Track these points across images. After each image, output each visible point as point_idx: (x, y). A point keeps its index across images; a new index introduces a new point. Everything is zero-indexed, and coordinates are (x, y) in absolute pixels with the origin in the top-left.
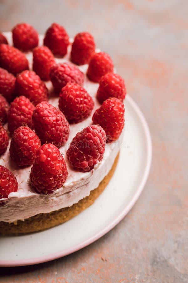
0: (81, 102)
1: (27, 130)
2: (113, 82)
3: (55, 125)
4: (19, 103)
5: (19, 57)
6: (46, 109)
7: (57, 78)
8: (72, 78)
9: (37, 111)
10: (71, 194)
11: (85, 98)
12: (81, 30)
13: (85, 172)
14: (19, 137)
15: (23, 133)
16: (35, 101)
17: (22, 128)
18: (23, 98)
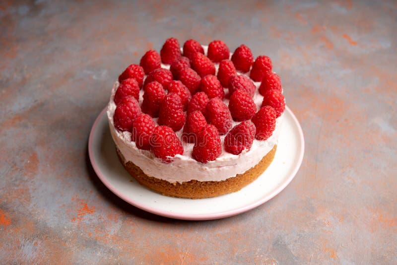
0: (245, 105)
1: (200, 114)
2: (274, 96)
3: (221, 116)
4: (199, 96)
5: (209, 65)
6: (217, 102)
7: (233, 85)
8: (244, 87)
9: (210, 103)
10: (221, 169)
11: (249, 103)
12: (262, 55)
13: (234, 154)
14: (193, 117)
15: (196, 115)
16: (211, 96)
17: (196, 112)
18: (203, 93)
